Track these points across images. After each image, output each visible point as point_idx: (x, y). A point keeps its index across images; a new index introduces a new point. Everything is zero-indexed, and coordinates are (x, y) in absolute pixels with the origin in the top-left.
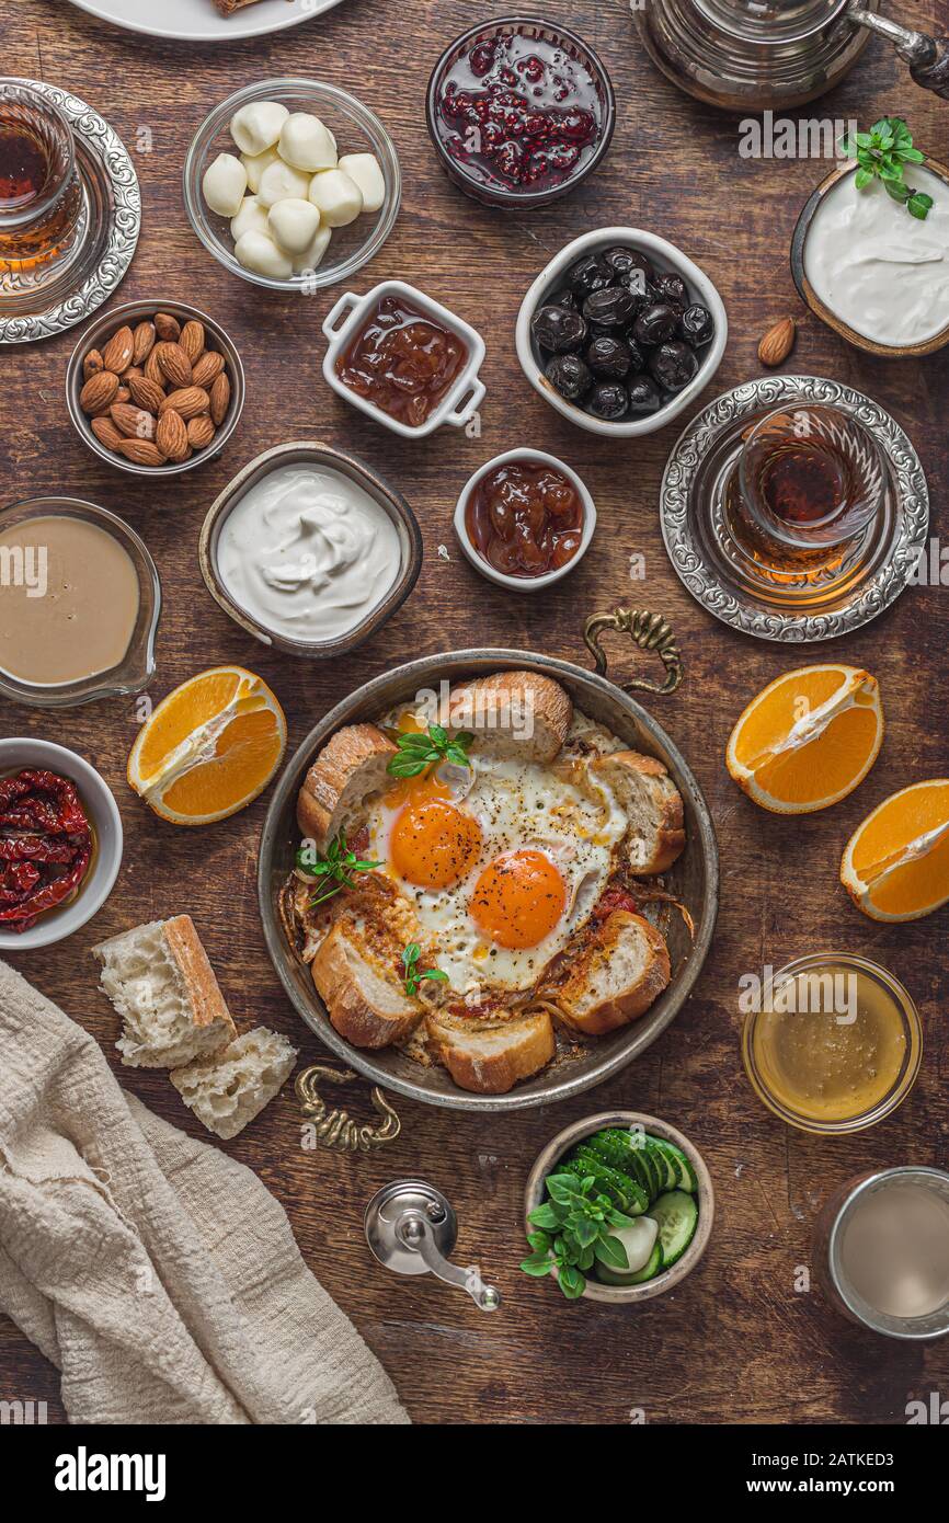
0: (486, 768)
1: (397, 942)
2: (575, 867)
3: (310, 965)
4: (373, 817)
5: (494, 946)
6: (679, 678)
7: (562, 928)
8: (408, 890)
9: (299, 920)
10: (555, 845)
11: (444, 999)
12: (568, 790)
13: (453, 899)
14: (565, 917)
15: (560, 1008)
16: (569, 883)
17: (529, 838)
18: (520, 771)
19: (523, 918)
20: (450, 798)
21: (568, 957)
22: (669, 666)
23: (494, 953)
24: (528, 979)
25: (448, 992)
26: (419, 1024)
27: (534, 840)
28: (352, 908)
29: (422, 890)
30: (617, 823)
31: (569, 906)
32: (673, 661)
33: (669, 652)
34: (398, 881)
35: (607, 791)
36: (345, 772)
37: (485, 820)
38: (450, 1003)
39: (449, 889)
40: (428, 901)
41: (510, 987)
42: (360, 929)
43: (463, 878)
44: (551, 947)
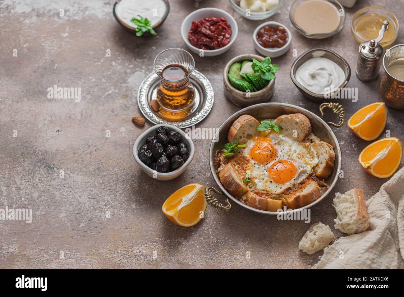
0: (283, 138)
1: (245, 173)
2: (300, 168)
3: (219, 172)
4: (248, 142)
5: (272, 180)
6: (343, 122)
7: (292, 181)
8: (253, 162)
9: (220, 161)
10: (296, 161)
11: (254, 189)
12: (304, 150)
13: (264, 167)
14: (294, 179)
15: (286, 199)
16: (298, 171)
17: (290, 158)
18: (292, 142)
19: (282, 174)
20: (271, 142)
21: (292, 190)
22: (341, 119)
23: (271, 182)
24: (279, 191)
25: (255, 188)
26: (245, 194)
27: (291, 159)
28: (236, 161)
29: (256, 162)
30: (316, 161)
31: (296, 176)
32: (342, 118)
33: (341, 115)
34: (250, 159)
35: (315, 153)
36: (244, 120)
37: (279, 151)
38: (255, 191)
39: (264, 164)
40: (257, 166)
41: (273, 192)
42: (236, 167)
43: (268, 162)
44: (287, 185)
